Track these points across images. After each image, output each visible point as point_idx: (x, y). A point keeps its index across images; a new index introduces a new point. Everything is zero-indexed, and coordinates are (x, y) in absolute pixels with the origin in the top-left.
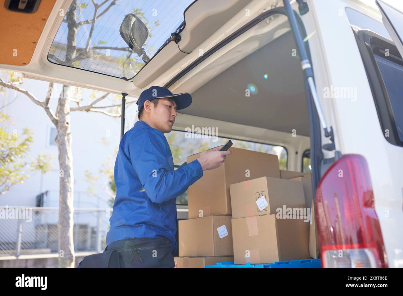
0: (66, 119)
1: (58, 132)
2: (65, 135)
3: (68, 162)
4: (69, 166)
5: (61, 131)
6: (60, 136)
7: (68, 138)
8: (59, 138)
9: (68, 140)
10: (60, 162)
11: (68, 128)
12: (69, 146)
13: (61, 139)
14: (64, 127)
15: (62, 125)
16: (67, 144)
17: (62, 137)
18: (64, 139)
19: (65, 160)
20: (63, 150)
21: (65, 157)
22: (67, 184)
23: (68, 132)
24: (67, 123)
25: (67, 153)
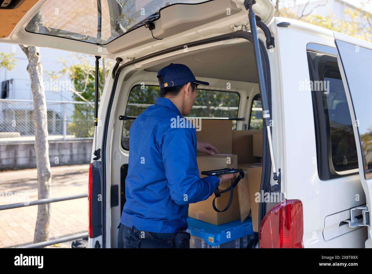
0: (36, 49)
1: (30, 61)
2: (36, 66)
3: (41, 90)
4: (42, 95)
5: (32, 61)
6: (32, 66)
7: (39, 68)
8: (30, 68)
9: (40, 69)
10: (33, 91)
11: (39, 59)
12: (40, 75)
13: (32, 69)
14: (34, 57)
15: (33, 55)
16: (38, 73)
17: (33, 67)
18: (36, 68)
19: (38, 89)
20: (35, 80)
21: (38, 86)
22: (41, 111)
23: (38, 62)
24: (38, 54)
25: (39, 83)
